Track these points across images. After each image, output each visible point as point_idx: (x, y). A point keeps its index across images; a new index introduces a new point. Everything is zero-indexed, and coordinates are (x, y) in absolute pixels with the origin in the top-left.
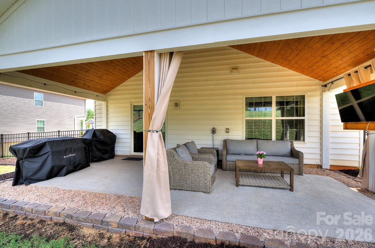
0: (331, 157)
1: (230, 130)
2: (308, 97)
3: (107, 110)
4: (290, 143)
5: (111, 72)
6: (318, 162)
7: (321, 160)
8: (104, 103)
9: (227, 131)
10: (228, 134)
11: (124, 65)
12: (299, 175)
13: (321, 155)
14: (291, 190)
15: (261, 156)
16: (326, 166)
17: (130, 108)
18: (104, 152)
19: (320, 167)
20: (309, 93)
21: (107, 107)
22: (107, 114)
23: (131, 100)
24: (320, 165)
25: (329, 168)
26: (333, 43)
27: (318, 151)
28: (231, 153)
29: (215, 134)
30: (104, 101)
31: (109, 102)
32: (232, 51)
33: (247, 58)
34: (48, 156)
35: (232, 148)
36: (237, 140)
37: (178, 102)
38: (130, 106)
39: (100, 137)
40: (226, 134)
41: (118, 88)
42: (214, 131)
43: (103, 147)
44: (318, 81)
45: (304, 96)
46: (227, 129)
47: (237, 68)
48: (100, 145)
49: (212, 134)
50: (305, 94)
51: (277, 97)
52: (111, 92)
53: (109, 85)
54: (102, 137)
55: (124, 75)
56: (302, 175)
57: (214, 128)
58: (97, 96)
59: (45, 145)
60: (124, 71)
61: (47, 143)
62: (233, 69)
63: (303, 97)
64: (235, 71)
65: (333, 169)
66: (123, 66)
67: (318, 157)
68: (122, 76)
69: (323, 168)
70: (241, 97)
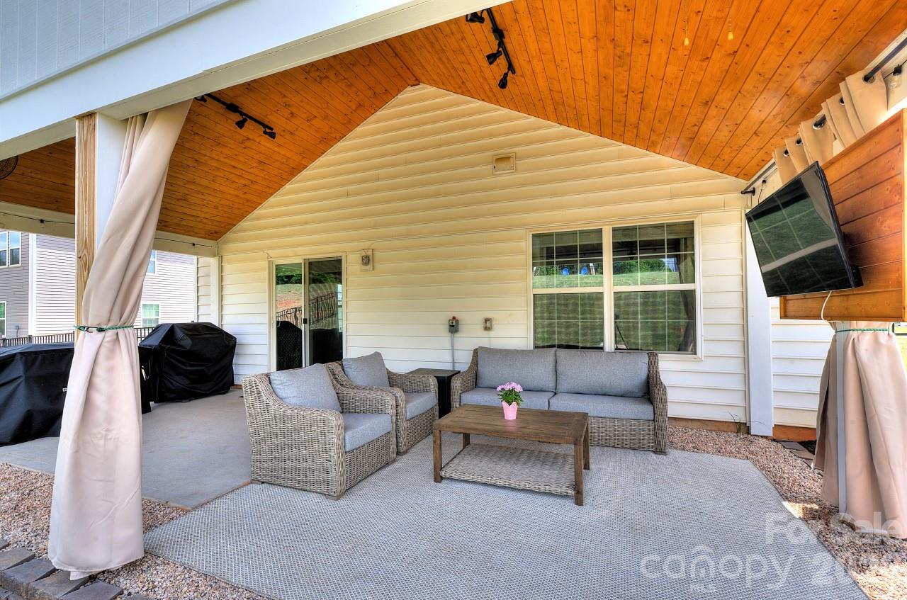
0: (776, 401)
1: (494, 323)
2: (704, 225)
3: (221, 279)
4: (647, 360)
5: (206, 187)
6: (739, 417)
7: (747, 410)
8: (213, 261)
9: (488, 325)
10: (490, 332)
11: (234, 167)
12: (654, 452)
13: (747, 395)
14: (579, 499)
15: (510, 396)
16: (763, 426)
17: (267, 273)
18: (194, 377)
19: (743, 428)
20: (707, 216)
21: (221, 269)
22: (221, 288)
23: (270, 252)
24: (746, 424)
25: (770, 434)
26: (707, 58)
27: (737, 383)
28: (485, 385)
29: (456, 335)
30: (215, 256)
31: (224, 257)
32: (498, 113)
33: (535, 130)
34: (18, 385)
35: (488, 371)
36: (505, 350)
37: (370, 253)
38: (267, 266)
39: (183, 343)
40: (486, 333)
41: (243, 224)
42: (454, 327)
43: (192, 365)
44: (731, 179)
45: (692, 223)
46: (487, 320)
47: (508, 158)
48: (184, 361)
49: (449, 335)
50: (695, 217)
51: (615, 230)
52: (229, 235)
53: (217, 218)
54: (187, 343)
55: (246, 193)
56: (663, 452)
57: (454, 318)
58: (194, 244)
59: (12, 361)
60: (242, 181)
61: (18, 357)
62: (500, 160)
63: (689, 227)
64: (503, 165)
65: (783, 437)
66: (232, 171)
67: (738, 400)
68: (241, 195)
69: (753, 432)
70: (521, 232)
